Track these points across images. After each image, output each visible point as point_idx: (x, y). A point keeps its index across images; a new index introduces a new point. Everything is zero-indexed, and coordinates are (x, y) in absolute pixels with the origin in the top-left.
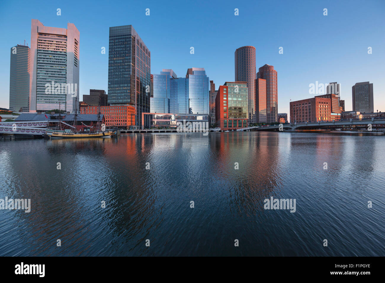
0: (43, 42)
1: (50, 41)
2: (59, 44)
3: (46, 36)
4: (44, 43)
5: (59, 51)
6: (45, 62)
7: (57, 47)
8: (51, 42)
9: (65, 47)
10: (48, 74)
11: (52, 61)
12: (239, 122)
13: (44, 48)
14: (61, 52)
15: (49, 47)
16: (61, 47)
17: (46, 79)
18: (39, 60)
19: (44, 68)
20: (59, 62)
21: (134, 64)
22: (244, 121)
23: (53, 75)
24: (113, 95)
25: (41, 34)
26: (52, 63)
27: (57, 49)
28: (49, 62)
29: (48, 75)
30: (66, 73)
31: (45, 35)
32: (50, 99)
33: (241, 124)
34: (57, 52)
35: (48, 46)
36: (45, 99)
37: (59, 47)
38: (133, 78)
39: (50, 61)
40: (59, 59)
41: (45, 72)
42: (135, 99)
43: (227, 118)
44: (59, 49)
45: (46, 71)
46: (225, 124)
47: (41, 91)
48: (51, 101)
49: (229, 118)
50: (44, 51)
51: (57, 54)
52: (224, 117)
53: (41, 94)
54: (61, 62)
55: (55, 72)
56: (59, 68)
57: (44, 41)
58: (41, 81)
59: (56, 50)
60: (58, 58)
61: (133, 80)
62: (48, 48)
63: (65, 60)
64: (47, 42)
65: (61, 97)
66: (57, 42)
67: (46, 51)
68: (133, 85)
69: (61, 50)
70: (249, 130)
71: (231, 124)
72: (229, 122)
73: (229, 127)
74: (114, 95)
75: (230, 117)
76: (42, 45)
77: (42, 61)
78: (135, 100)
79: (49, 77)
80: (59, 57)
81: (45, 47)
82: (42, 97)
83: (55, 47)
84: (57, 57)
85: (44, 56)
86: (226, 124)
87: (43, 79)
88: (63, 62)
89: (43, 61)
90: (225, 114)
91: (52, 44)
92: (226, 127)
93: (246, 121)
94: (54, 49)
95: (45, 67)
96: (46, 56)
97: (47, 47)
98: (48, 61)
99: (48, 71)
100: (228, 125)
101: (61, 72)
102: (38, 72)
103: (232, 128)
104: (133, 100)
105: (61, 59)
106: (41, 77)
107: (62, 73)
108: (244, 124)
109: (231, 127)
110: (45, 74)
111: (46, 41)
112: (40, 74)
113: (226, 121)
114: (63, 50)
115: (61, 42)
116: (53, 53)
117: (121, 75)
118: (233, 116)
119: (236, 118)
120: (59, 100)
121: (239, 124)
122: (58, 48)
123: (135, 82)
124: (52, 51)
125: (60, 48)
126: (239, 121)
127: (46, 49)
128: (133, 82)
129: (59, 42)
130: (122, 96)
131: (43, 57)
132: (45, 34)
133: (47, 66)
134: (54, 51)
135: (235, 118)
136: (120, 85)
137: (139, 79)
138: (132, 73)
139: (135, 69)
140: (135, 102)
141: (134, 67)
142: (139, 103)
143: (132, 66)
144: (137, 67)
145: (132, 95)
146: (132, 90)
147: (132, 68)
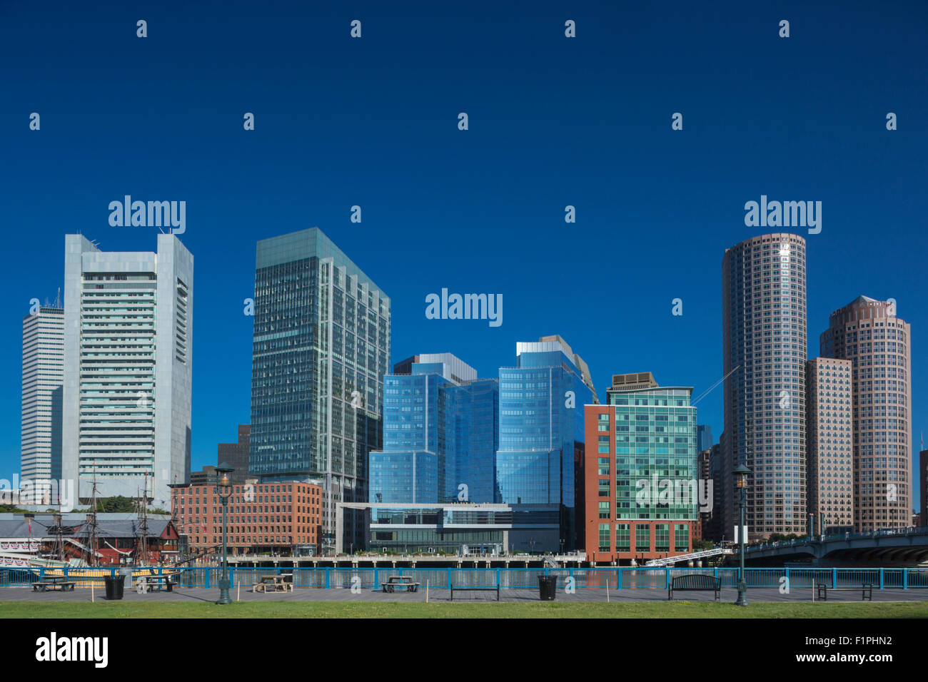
0: (95, 298)
1: (113, 294)
2: (136, 302)
3: (102, 279)
4: (98, 302)
5: (135, 320)
6: (100, 357)
7: (129, 309)
8: (115, 298)
9: (152, 309)
10: (107, 391)
11: (119, 353)
12: (657, 533)
13: (97, 317)
14: (141, 324)
15: (111, 312)
16: (141, 309)
17: (102, 406)
18: (85, 354)
19: (97, 376)
20: (134, 354)
21: (327, 350)
22: (677, 527)
23: (120, 395)
24: (263, 448)
25: (88, 276)
26: (117, 357)
27: (129, 317)
28: (110, 357)
29: (107, 395)
30: (154, 385)
31: (100, 279)
32: (111, 466)
33: (668, 538)
34: (129, 324)
35: (108, 309)
36: (100, 466)
37: (135, 309)
38: (321, 391)
39: (114, 354)
40: (134, 346)
41: (101, 387)
42: (326, 458)
43: (613, 515)
44: (135, 317)
45: (104, 384)
46: (602, 538)
47: (90, 444)
48: (114, 470)
49: (619, 516)
50: (97, 324)
51: (129, 331)
52: (600, 515)
53: (91, 451)
54: (140, 354)
55: (125, 384)
56: (137, 372)
57: (99, 294)
58: (90, 414)
59: (127, 320)
60: (133, 342)
61: (321, 400)
62: (108, 317)
63: (150, 346)
64: (105, 298)
65: (142, 459)
66: (130, 294)
67: (103, 324)
68: (321, 414)
69: (140, 319)
70: (700, 563)
71: (628, 538)
72: (618, 532)
73: (618, 549)
74: (265, 447)
75: (622, 515)
76: (92, 309)
77: (93, 355)
78: (326, 463)
79: (111, 399)
80: (136, 339)
81: (99, 313)
82: (92, 459)
83: (125, 312)
84: (130, 338)
85: (97, 339)
86: (608, 538)
87: (96, 406)
88: (146, 354)
89: (96, 354)
90: (604, 506)
91: (116, 302)
92: (608, 549)
93: (686, 528)
94: (124, 316)
95: (100, 372)
96: (102, 339)
97: (104, 312)
98: (107, 354)
99: (106, 384)
100: (614, 543)
101: (140, 384)
102: (85, 387)
103: (632, 555)
104: (321, 462)
105: (141, 346)
106: (90, 402)
107: (144, 386)
108: (677, 538)
109: (628, 549)
110: (101, 391)
111: (101, 294)
112: (88, 394)
113: (607, 527)
114: (145, 316)
115: (141, 294)
116: (120, 327)
117: (285, 385)
118: (633, 511)
119: (648, 516)
120: (135, 466)
121: (657, 538)
122: (132, 313)
123: (326, 406)
124: (117, 324)
125: (138, 312)
126: (658, 527)
127: (104, 320)
128: (321, 405)
129: (135, 294)
130: (289, 451)
131: (94, 342)
132: (100, 275)
133: (104, 368)
134: (124, 324)
135: (642, 516)
136: (282, 417)
137: (343, 395)
138: (319, 378)
139: (327, 365)
140: (325, 470)
141: (326, 356)
142: (343, 470)
143: (319, 356)
144: (334, 357)
145: (318, 445)
146: (318, 429)
147: (319, 363)
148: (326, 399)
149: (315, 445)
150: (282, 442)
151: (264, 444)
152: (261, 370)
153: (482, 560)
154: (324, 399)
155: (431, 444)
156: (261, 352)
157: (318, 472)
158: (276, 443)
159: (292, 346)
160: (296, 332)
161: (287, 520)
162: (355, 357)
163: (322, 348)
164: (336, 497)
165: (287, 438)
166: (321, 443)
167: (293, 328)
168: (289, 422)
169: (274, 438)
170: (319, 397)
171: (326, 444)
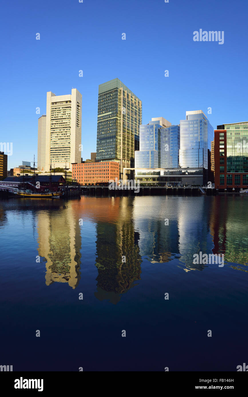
1: (59, 108)
3: (56, 104)
7: (64, 112)
11: (61, 125)
18: (52, 126)
19: (55, 133)
20: (65, 125)
21: (121, 118)
25: (53, 103)
30: (70, 134)
32: (59, 159)
35: (58, 112)
36: (56, 159)
38: (119, 132)
40: (65, 123)
42: (120, 154)
43: (225, 172)
44: (65, 114)
47: (53, 153)
51: (64, 119)
52: (220, 171)
53: (53, 155)
55: (62, 134)
56: (65, 131)
57: (55, 109)
63: (69, 123)
64: (57, 109)
65: (67, 157)
67: (56, 117)
68: (119, 139)
69: (67, 115)
71: (232, 180)
72: (228, 177)
73: (228, 184)
76: (54, 113)
81: (56, 114)
82: (53, 157)
87: (55, 142)
88: (68, 125)
89: (55, 126)
90: (222, 167)
91: (60, 110)
92: (224, 184)
94: (62, 114)
101: (66, 134)
103: (233, 186)
105: (67, 123)
109: (231, 184)
115: (67, 107)
117: (107, 130)
118: (234, 170)
120: (65, 159)
123: (121, 136)
124: (60, 117)
128: (119, 136)
130: (108, 152)
133: (57, 130)
134: (62, 117)
135: (237, 172)
136: (106, 141)
137: (126, 133)
138: (118, 127)
139: (121, 123)
140: (120, 158)
141: (121, 120)
142: (126, 158)
143: (118, 120)
144: (123, 120)
145: (118, 150)
146: (118, 144)
147: (118, 122)
148: (121, 134)
149: (117, 150)
150: (106, 149)
151: (101, 150)
152: (100, 126)
153: (175, 188)
154: (120, 134)
155: (156, 148)
156: (100, 120)
157: (118, 158)
158: (104, 149)
159: (110, 117)
160: (111, 113)
161: (107, 174)
162: (130, 120)
163: (119, 117)
164: (124, 167)
165: (108, 148)
166: (119, 149)
167: (110, 111)
168: (108, 142)
169: (104, 148)
170: (118, 134)
171: (120, 149)
